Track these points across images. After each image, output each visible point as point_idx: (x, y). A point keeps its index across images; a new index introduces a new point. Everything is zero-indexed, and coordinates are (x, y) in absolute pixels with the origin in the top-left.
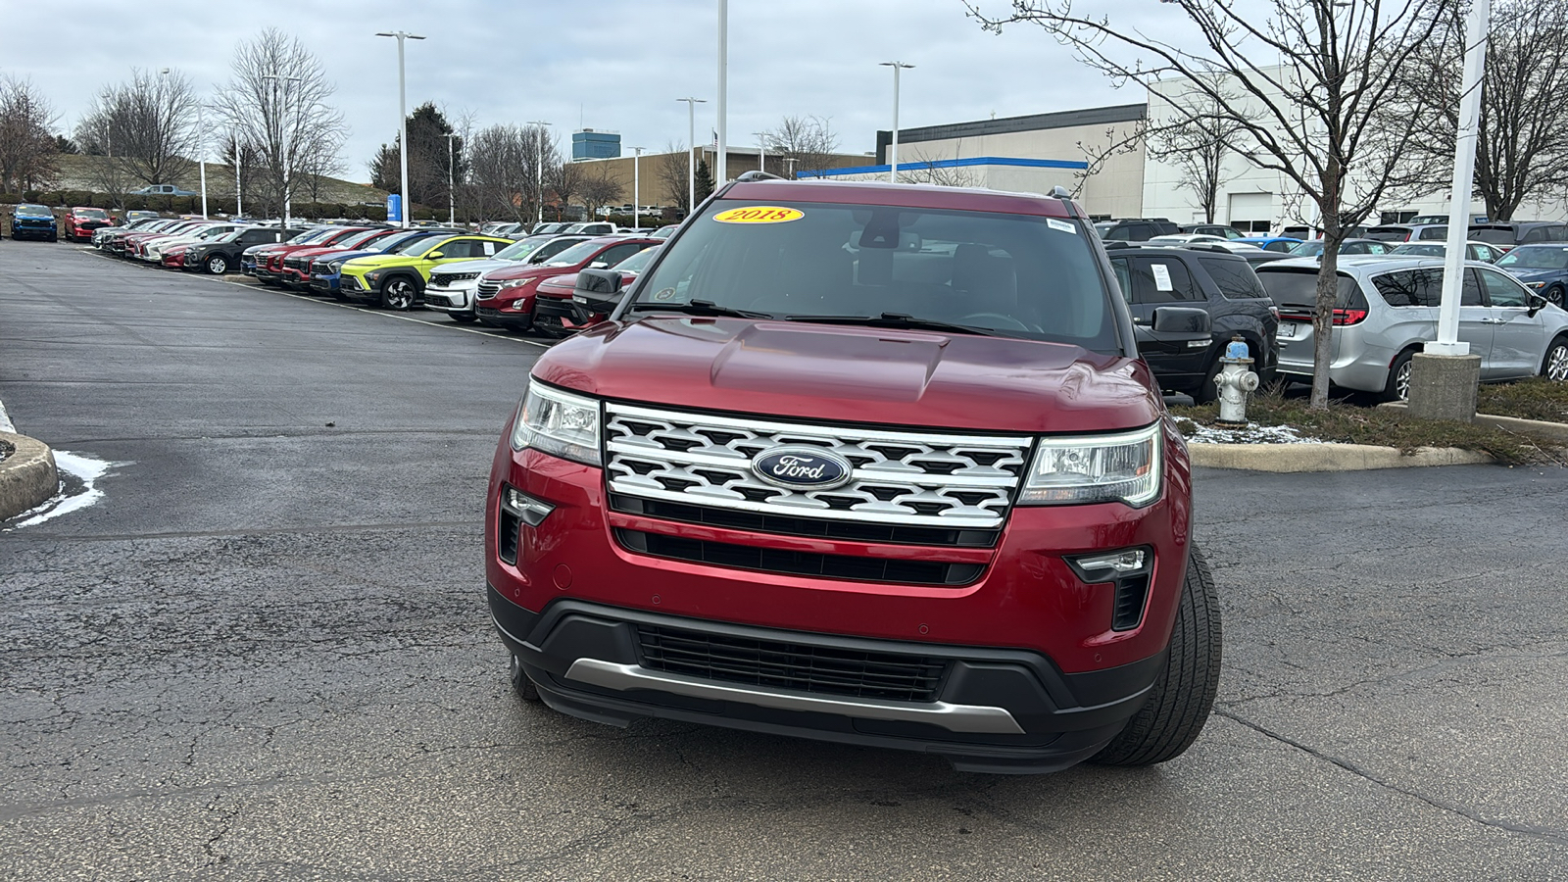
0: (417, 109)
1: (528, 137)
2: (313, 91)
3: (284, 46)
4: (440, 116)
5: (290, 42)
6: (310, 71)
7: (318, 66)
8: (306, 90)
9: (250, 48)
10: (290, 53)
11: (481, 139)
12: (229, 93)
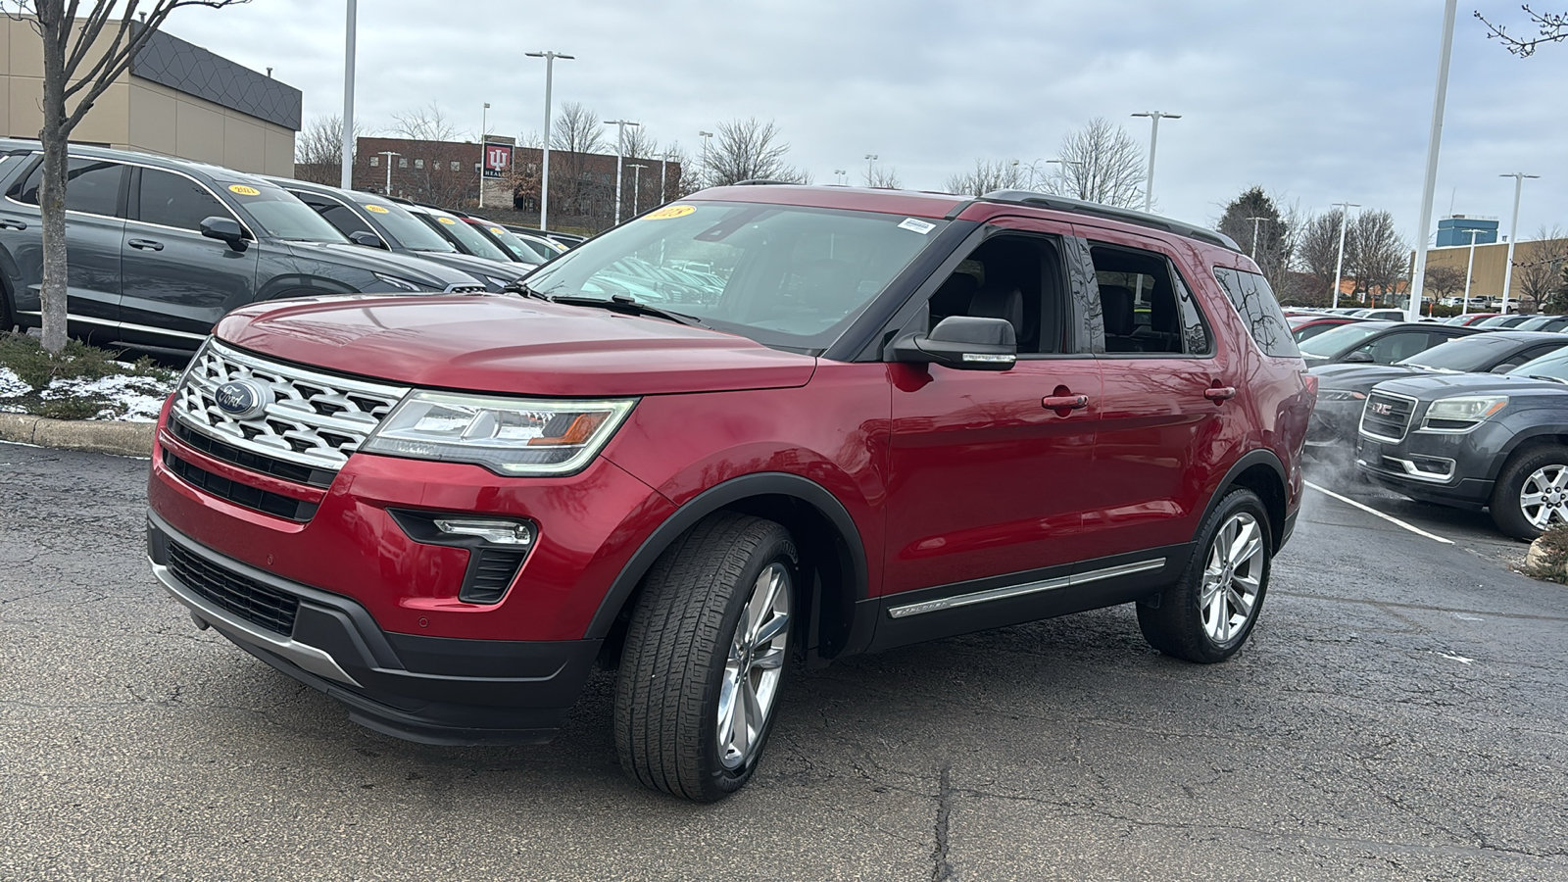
0: (1244, 194)
1: (1368, 223)
2: (1131, 176)
3: (1108, 134)
4: (1268, 200)
5: (1113, 131)
6: (1131, 157)
7: (1139, 152)
8: (1123, 176)
9: (1077, 138)
10: (1113, 141)
11: (1316, 224)
12: (1052, 180)
